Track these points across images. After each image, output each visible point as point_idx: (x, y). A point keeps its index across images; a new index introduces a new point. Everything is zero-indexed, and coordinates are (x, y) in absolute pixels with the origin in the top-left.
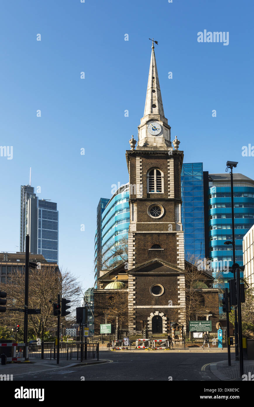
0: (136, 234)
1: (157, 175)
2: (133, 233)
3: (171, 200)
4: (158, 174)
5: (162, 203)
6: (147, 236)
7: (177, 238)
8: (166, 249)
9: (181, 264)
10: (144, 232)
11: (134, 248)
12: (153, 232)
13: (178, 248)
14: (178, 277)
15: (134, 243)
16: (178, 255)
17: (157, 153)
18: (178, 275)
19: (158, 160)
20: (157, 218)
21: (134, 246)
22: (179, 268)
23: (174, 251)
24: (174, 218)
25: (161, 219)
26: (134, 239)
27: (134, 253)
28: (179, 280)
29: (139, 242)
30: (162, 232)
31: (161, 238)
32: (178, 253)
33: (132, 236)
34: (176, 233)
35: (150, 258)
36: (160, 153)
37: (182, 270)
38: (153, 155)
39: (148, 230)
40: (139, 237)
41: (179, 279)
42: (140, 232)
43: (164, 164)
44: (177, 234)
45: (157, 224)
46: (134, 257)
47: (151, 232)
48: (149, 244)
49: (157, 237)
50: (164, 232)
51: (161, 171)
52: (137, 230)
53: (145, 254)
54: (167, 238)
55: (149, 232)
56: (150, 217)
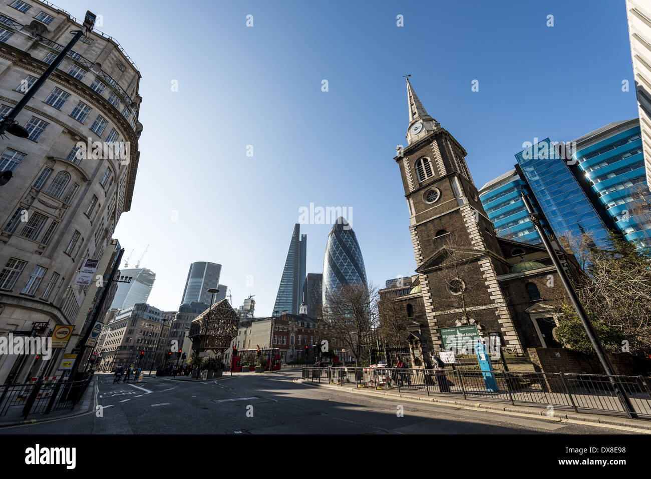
0: (417, 226)
1: (424, 163)
2: (414, 227)
3: (444, 178)
4: (425, 160)
5: (435, 185)
6: (428, 225)
7: (463, 214)
8: (453, 232)
9: (477, 244)
10: (424, 222)
11: (418, 242)
12: (433, 218)
13: (466, 225)
14: (480, 263)
15: (417, 237)
16: (470, 234)
17: (419, 145)
18: (478, 259)
19: (421, 150)
20: (434, 202)
21: (417, 241)
22: (476, 250)
23: (463, 231)
24: (452, 194)
25: (439, 201)
26: (416, 232)
27: (419, 247)
28: (481, 266)
29: (421, 234)
30: (443, 214)
31: (443, 221)
32: (468, 231)
33: (414, 230)
34: (459, 209)
35: (437, 248)
36: (421, 143)
37: (480, 251)
38: (416, 149)
39: (428, 218)
40: (419, 229)
41: (481, 264)
42: (420, 223)
43: (428, 150)
44: (461, 209)
45: (436, 208)
46: (420, 252)
47: (431, 219)
48: (432, 232)
49: (439, 221)
50: (445, 213)
51: (427, 158)
52: (417, 222)
53: (430, 245)
54: (450, 218)
55: (429, 220)
56: (427, 204)
